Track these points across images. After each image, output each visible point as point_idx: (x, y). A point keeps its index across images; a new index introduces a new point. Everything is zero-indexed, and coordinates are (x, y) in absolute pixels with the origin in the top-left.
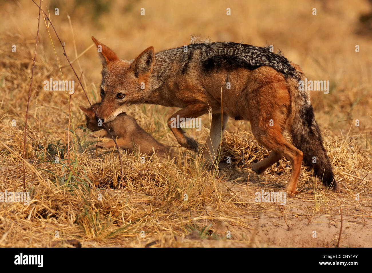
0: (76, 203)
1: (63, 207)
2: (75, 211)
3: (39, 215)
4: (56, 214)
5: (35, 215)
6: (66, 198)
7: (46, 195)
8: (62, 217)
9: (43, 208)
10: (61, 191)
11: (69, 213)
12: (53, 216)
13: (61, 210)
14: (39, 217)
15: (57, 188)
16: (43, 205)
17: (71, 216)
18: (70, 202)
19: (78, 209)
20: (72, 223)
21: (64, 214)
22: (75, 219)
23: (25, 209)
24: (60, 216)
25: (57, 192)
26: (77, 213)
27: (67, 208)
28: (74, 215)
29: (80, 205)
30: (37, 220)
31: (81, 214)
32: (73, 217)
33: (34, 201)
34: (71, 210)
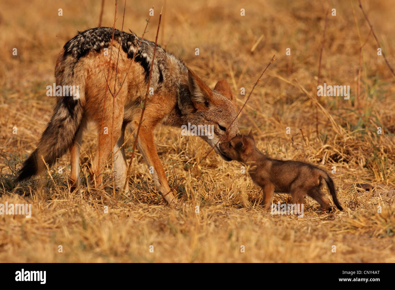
0: (366, 148)
1: (353, 152)
2: (365, 156)
3: (331, 159)
4: (346, 159)
5: (327, 160)
6: (356, 143)
7: (337, 141)
8: (352, 162)
9: (334, 153)
10: (351, 137)
11: (359, 158)
12: (344, 161)
13: (351, 155)
14: (331, 161)
15: (348, 134)
16: (335, 150)
17: (361, 160)
18: (360, 147)
19: (368, 154)
20: (362, 168)
21: (354, 159)
22: (364, 163)
23: (318, 154)
24: (350, 160)
25: (348, 138)
26: (367, 158)
27: (358, 153)
28: (364, 160)
29: (369, 150)
30: (330, 164)
31: (370, 159)
32: (363, 162)
33: (326, 146)
34: (361, 155)
